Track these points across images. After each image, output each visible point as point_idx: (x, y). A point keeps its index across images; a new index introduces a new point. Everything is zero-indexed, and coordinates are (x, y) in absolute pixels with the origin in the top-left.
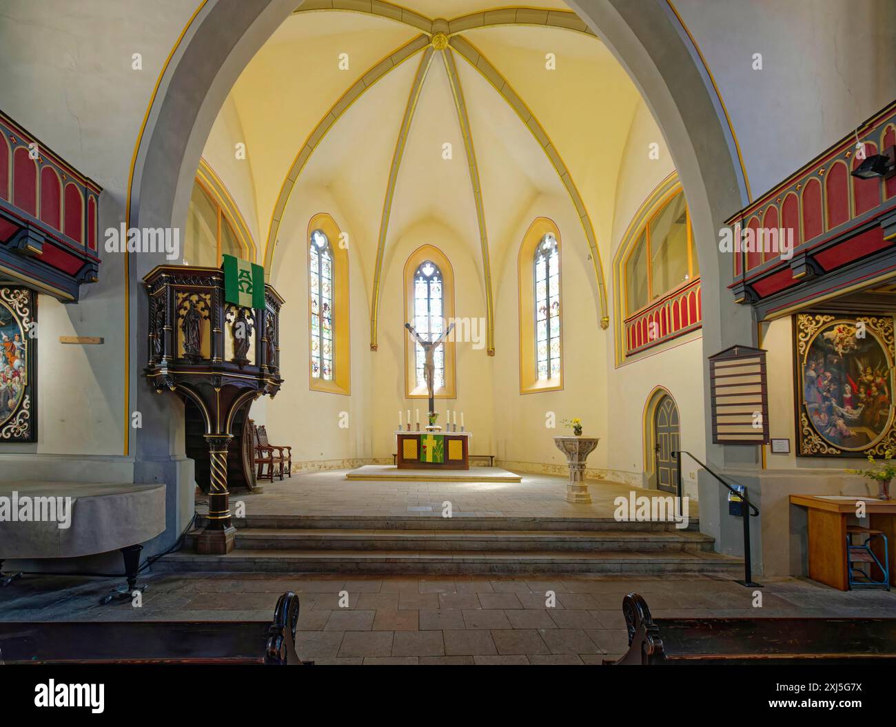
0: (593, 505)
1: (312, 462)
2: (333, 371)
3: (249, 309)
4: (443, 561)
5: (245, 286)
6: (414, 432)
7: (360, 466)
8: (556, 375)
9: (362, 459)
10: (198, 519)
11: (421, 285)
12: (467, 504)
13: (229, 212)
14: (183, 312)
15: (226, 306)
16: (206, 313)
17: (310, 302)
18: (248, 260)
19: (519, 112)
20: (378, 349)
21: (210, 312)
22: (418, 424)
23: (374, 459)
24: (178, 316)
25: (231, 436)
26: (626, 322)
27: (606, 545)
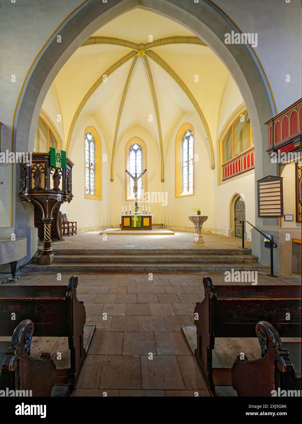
0: (205, 244)
1: (86, 228)
2: (95, 190)
3: (60, 169)
4: (139, 267)
5: (58, 159)
6: (128, 215)
7: (106, 229)
8: (191, 189)
9: (106, 227)
10: (39, 251)
11: (133, 153)
12: (150, 244)
13: (52, 129)
14: (34, 171)
15: (51, 168)
16: (43, 171)
17: (85, 163)
18: (59, 149)
19: (176, 80)
20: (114, 181)
21: (44, 170)
22: (130, 212)
23: (112, 226)
24: (32, 172)
25: (53, 218)
26: (223, 166)
27: (209, 260)
